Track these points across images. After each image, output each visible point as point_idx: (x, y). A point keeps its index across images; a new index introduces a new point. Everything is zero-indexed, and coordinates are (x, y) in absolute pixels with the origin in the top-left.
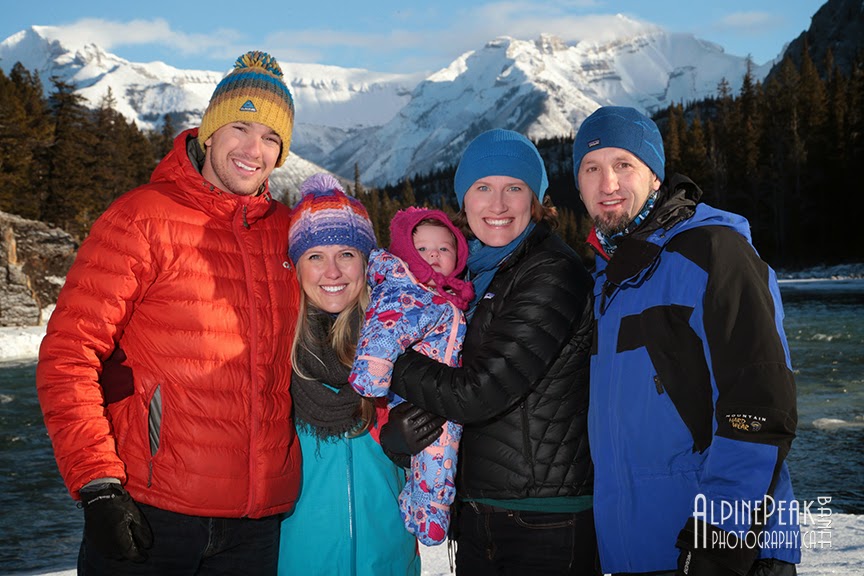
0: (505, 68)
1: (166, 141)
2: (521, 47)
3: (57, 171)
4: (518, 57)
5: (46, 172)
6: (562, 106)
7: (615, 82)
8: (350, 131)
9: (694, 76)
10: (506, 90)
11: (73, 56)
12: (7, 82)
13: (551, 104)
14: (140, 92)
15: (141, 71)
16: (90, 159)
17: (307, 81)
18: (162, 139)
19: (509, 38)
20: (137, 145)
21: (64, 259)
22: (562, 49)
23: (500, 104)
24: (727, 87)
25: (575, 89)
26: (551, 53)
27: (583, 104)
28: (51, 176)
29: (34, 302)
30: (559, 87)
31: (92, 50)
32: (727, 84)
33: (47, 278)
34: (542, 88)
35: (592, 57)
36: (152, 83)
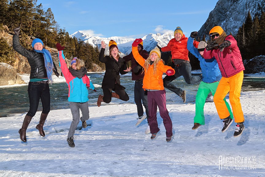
0: (151, 38)
3: (79, 53)
4: (154, 36)
8: (127, 47)
10: (151, 41)
11: (84, 35)
12: (72, 39)
13: (159, 43)
14: (95, 41)
15: (95, 38)
16: (84, 51)
17: (121, 40)
23: (151, 44)
25: (162, 42)
26: (159, 36)
28: (78, 54)
30: (160, 41)
31: (87, 34)
34: (157, 41)
35: (165, 37)
36: (96, 39)
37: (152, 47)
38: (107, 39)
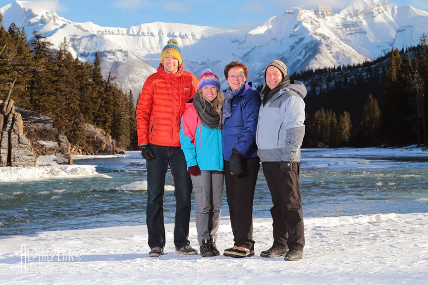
0: (296, 26)
1: (96, 69)
2: (306, 14)
3: (35, 85)
4: (304, 19)
5: (30, 86)
6: (330, 50)
7: (363, 35)
8: (202, 64)
9: (412, 31)
10: (296, 39)
11: (39, 18)
12: (7, 34)
13: (323, 48)
14: (78, 40)
15: (79, 27)
16: (54, 79)
17: (177, 34)
18: (94, 67)
19: (298, 8)
20: (80, 71)
21: (47, 132)
22: (330, 15)
23: (292, 48)
24: (426, 39)
25: (338, 39)
26: (324, 17)
27: (343, 48)
28: (32, 88)
29: (32, 154)
30: (328, 38)
31: (50, 15)
32: (426, 37)
33: (38, 141)
34: (318, 38)
35: (349, 19)
36: (85, 34)
37: (299, 61)
38: (124, 30)
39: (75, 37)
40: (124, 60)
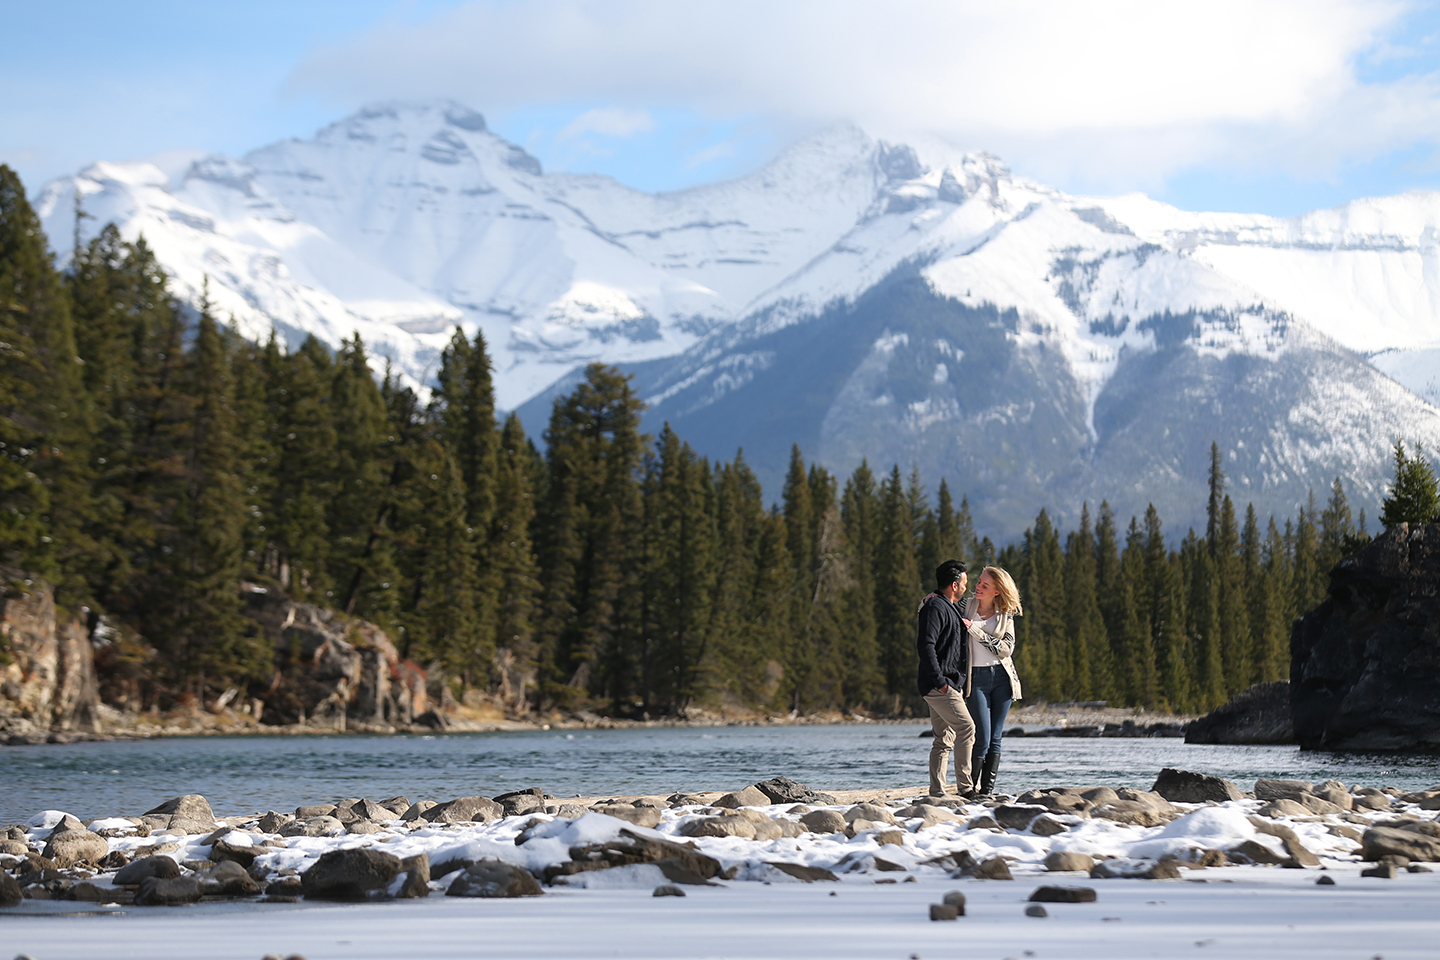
14: (1085, 267)
36: (1117, 243)
38: (1281, 227)
39: (1073, 255)
40: (1270, 348)
